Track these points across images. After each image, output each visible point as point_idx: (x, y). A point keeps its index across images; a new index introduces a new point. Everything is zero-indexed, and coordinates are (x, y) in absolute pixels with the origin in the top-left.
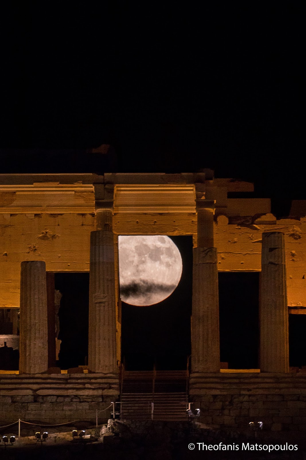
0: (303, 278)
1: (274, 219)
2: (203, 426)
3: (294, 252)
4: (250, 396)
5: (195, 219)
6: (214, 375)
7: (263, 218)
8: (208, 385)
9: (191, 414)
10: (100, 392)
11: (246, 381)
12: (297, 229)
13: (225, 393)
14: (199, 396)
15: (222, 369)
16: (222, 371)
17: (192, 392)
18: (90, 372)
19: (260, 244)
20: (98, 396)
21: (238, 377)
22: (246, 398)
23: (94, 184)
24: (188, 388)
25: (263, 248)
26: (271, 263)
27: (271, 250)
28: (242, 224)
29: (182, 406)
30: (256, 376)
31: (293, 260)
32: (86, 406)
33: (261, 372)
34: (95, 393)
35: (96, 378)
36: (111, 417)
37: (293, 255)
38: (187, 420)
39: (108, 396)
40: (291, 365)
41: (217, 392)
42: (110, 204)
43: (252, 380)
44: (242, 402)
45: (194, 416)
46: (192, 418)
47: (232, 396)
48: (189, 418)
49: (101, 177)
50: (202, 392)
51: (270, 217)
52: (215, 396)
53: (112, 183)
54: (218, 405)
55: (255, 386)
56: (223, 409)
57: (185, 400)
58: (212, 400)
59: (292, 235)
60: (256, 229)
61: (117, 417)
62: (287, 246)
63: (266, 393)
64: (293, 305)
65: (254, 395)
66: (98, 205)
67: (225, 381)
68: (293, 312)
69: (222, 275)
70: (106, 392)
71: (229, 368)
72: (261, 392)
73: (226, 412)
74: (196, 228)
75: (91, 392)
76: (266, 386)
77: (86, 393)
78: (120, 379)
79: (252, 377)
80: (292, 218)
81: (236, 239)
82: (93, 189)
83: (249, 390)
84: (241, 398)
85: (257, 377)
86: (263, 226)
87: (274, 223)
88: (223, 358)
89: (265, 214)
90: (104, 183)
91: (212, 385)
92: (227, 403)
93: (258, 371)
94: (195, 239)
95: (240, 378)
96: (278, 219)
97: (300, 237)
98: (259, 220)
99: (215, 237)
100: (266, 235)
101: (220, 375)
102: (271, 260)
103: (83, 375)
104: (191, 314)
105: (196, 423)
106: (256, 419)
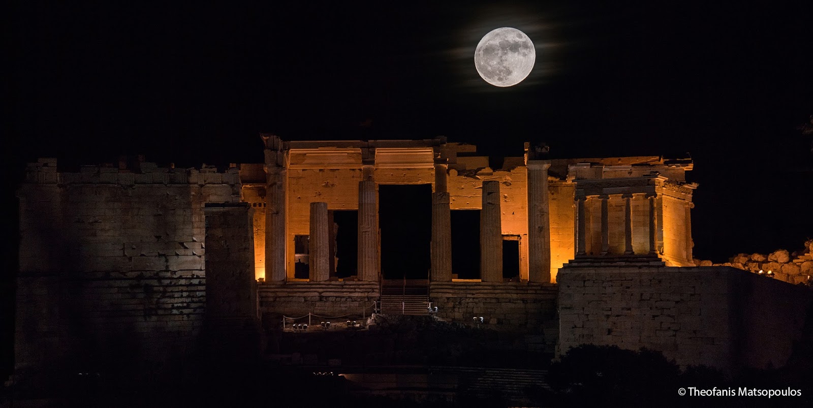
0: (513, 214)
1: (492, 171)
2: (440, 319)
3: (506, 195)
4: (474, 298)
5: (434, 172)
6: (446, 283)
7: (483, 171)
8: (445, 291)
9: (431, 311)
10: (366, 294)
11: (471, 288)
12: (508, 178)
13: (456, 296)
14: (437, 298)
15: (454, 278)
16: (453, 280)
17: (431, 295)
18: (359, 280)
19: (481, 189)
20: (364, 297)
21: (465, 284)
22: (471, 300)
23: (361, 148)
24: (429, 292)
25: (483, 192)
26: (489, 203)
27: (489, 194)
28: (467, 176)
29: (424, 305)
30: (477, 284)
31: (506, 201)
32: (356, 304)
33: (482, 281)
34: (363, 295)
35: (363, 285)
36: (374, 312)
37: (505, 197)
38: (428, 314)
39: (372, 297)
40: (504, 277)
41: (450, 295)
42: (372, 163)
43: (476, 287)
44: (468, 303)
45: (433, 312)
46: (432, 314)
47: (461, 298)
48: (429, 313)
49: (366, 143)
50: (440, 295)
51: (488, 170)
52: (448, 298)
53: (374, 147)
54: (451, 305)
55: (478, 292)
56: (454, 307)
57: (427, 301)
58: (446, 301)
59: (505, 183)
60: (478, 179)
61: (378, 312)
62: (501, 191)
63: (485, 296)
64: (506, 234)
65: (477, 298)
66: (364, 163)
67: (456, 288)
68: (506, 238)
69: (454, 213)
70: (370, 295)
71: (458, 278)
72: (482, 295)
73: (456, 310)
74: (434, 178)
75: (360, 295)
76: (486, 291)
77: (356, 295)
78: (380, 285)
79: (475, 285)
80: (504, 170)
81: (463, 186)
82: (360, 151)
83: (473, 294)
84: (467, 300)
85: (479, 285)
86: (483, 177)
87: (491, 174)
88: (454, 272)
89: (484, 168)
90: (369, 147)
91: (448, 291)
92: (457, 303)
93: (480, 280)
94: (434, 186)
95: (466, 286)
96: (494, 171)
97: (510, 184)
98: (480, 172)
99: (448, 185)
100: (485, 183)
101: (453, 283)
102: (489, 201)
103: (354, 283)
104: (431, 240)
105: (435, 317)
106: (478, 315)
